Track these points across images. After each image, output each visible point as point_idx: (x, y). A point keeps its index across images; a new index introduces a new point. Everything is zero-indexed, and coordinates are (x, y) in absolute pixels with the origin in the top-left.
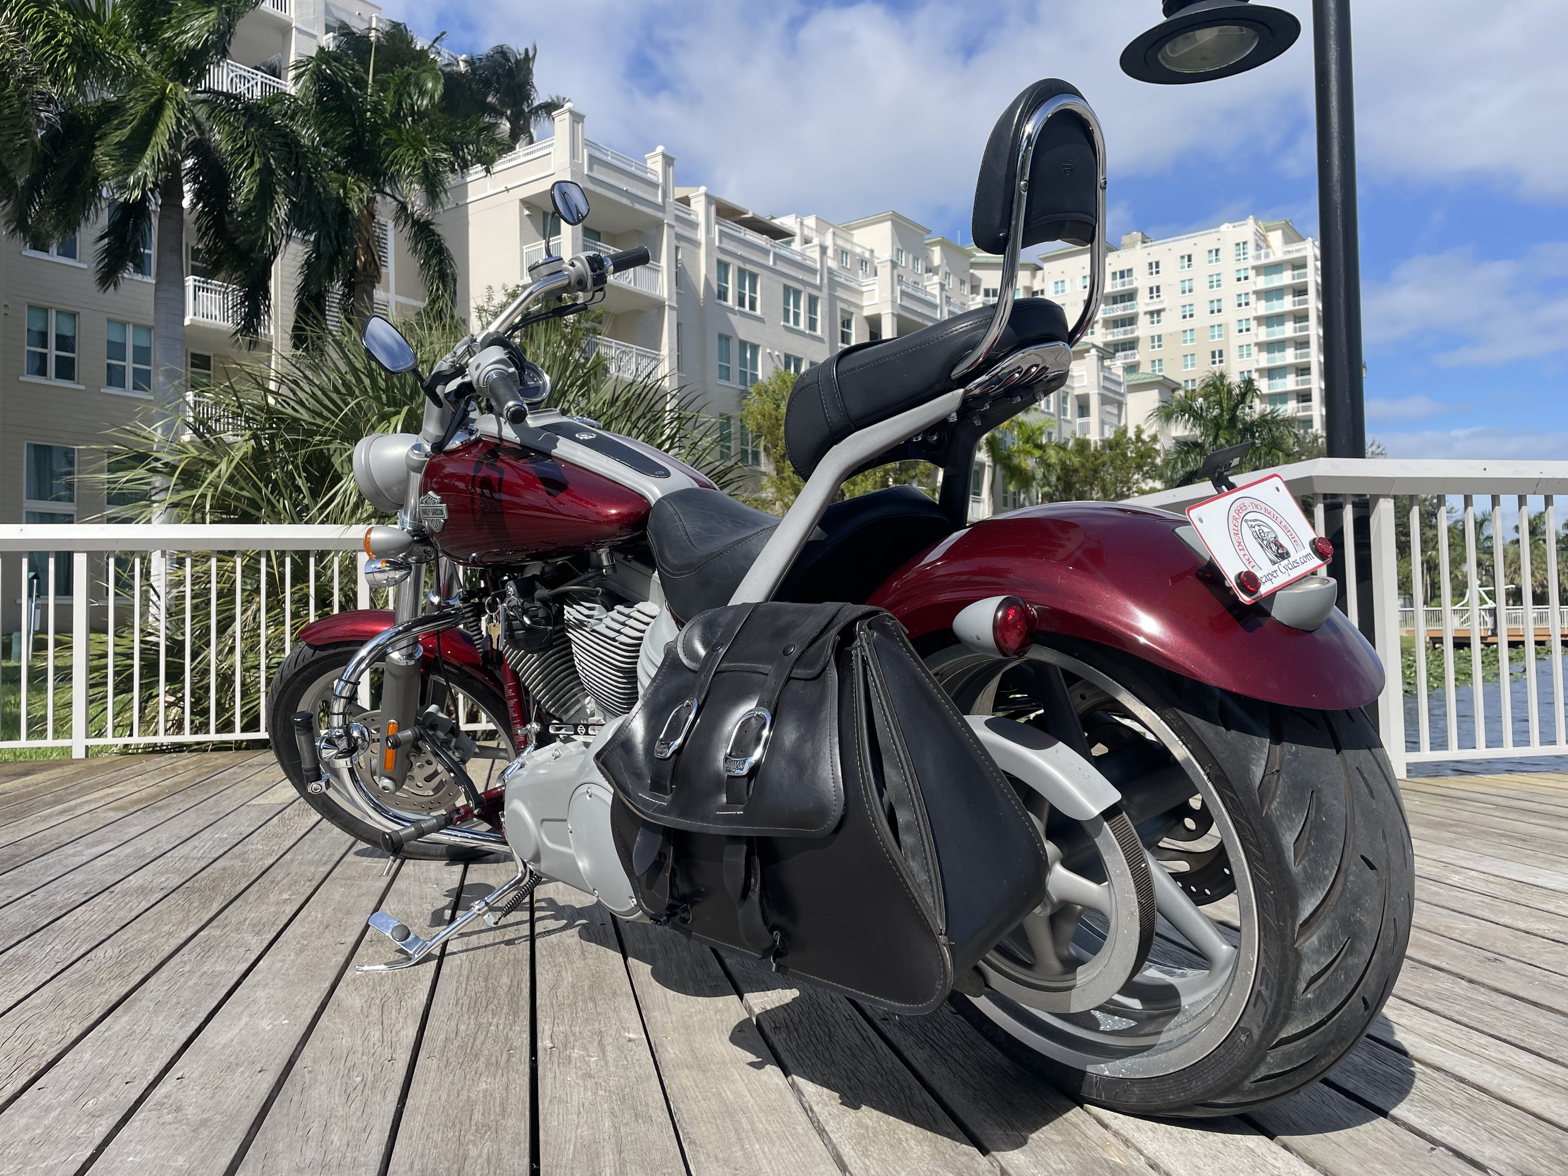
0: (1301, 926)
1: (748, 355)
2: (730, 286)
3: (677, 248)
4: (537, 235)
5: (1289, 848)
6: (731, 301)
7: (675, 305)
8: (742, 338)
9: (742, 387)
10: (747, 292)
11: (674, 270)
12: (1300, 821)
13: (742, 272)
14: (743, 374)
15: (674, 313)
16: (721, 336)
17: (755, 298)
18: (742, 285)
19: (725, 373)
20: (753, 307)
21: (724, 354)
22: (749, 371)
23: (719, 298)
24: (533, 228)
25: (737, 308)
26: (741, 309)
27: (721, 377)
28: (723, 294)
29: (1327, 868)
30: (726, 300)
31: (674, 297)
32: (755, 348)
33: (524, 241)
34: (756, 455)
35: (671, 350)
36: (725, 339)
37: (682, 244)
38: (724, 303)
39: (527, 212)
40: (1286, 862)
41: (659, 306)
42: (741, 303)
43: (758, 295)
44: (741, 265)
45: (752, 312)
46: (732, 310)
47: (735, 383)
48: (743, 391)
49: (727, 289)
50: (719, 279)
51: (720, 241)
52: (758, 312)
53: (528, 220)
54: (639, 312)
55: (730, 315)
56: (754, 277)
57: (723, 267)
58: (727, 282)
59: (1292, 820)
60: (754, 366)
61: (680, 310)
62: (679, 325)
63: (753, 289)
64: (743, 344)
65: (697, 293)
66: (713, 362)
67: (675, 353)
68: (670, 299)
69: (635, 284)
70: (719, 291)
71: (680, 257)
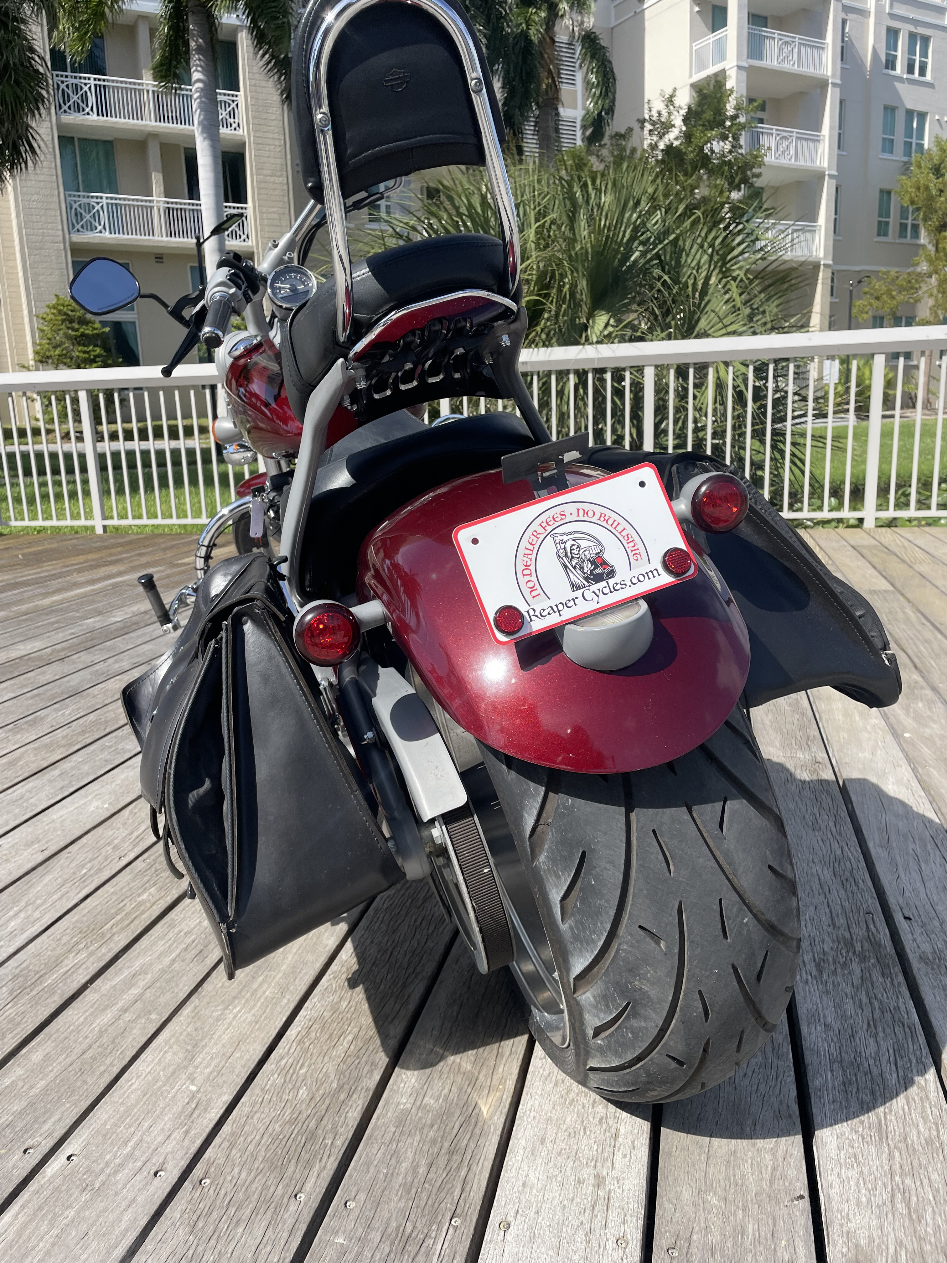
0: (576, 979)
1: (915, 125)
2: (899, 54)
3: (844, 22)
4: (706, 30)
5: (556, 904)
6: (900, 69)
7: (839, 82)
8: (909, 107)
9: (906, 159)
10: (917, 58)
11: (839, 44)
12: (566, 880)
13: (913, 37)
14: (908, 145)
15: (838, 90)
16: (886, 108)
17: (926, 63)
18: (912, 51)
19: (888, 145)
20: (922, 72)
21: (889, 127)
22: (914, 141)
23: (887, 67)
24: (703, 25)
25: (905, 76)
26: (910, 76)
27: (884, 151)
28: (891, 63)
29: (594, 932)
30: (894, 68)
31: (839, 73)
32: (922, 116)
33: (694, 38)
34: (915, 228)
35: (831, 128)
36: (890, 110)
37: (851, 16)
38: (892, 73)
39: (697, 9)
40: (554, 917)
41: (822, 84)
42: (911, 70)
43: (930, 60)
44: (913, 29)
45: (922, 79)
46: (900, 79)
47: (898, 155)
48: (906, 163)
49: (896, 56)
50: (888, 47)
51: (891, 6)
52: (929, 77)
53: (698, 18)
54: (802, 94)
55: (898, 85)
56: (926, 40)
57: (893, 34)
58: (896, 51)
59: (558, 877)
60: (921, 136)
61: (843, 87)
62: (841, 102)
63: (924, 54)
64: (910, 113)
65: (863, 65)
66: (877, 134)
67: (837, 131)
68: (833, 75)
69: (799, 66)
70: (887, 61)
71: (847, 30)
